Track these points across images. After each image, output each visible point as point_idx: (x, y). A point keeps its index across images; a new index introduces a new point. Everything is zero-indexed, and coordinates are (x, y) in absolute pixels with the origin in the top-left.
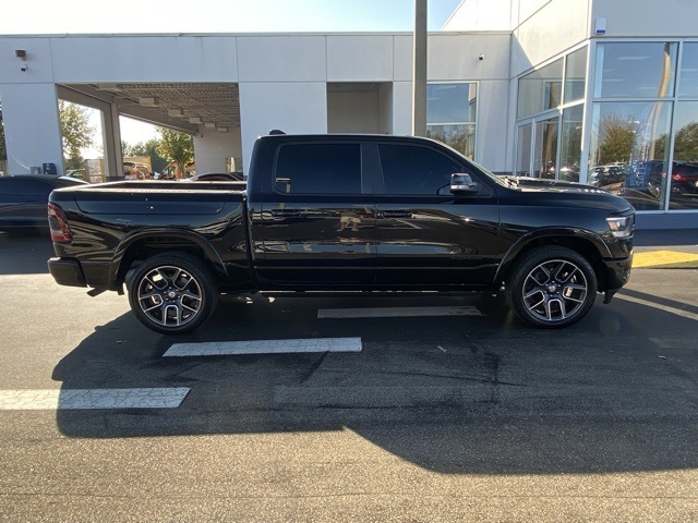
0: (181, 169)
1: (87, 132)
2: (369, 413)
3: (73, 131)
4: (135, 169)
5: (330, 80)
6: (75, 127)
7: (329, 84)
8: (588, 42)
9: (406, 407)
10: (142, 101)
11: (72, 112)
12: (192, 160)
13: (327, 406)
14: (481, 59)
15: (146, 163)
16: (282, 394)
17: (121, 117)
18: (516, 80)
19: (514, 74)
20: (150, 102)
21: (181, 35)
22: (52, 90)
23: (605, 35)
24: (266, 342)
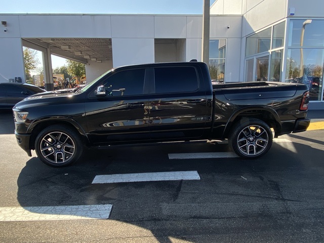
0: (79, 80)
1: (33, 62)
2: (221, 222)
3: (27, 62)
4: (57, 80)
5: (156, 37)
6: (28, 60)
7: (155, 39)
8: (286, 19)
9: (241, 217)
10: (63, 47)
11: (27, 53)
12: (84, 76)
13: (195, 217)
14: (228, 28)
15: (62, 77)
16: (167, 208)
17: (52, 55)
18: (245, 38)
19: (244, 35)
20: (66, 48)
21: (84, 15)
22: (20, 42)
23: (294, 16)
24: (147, 174)
